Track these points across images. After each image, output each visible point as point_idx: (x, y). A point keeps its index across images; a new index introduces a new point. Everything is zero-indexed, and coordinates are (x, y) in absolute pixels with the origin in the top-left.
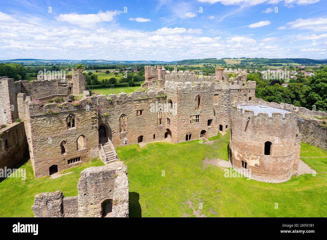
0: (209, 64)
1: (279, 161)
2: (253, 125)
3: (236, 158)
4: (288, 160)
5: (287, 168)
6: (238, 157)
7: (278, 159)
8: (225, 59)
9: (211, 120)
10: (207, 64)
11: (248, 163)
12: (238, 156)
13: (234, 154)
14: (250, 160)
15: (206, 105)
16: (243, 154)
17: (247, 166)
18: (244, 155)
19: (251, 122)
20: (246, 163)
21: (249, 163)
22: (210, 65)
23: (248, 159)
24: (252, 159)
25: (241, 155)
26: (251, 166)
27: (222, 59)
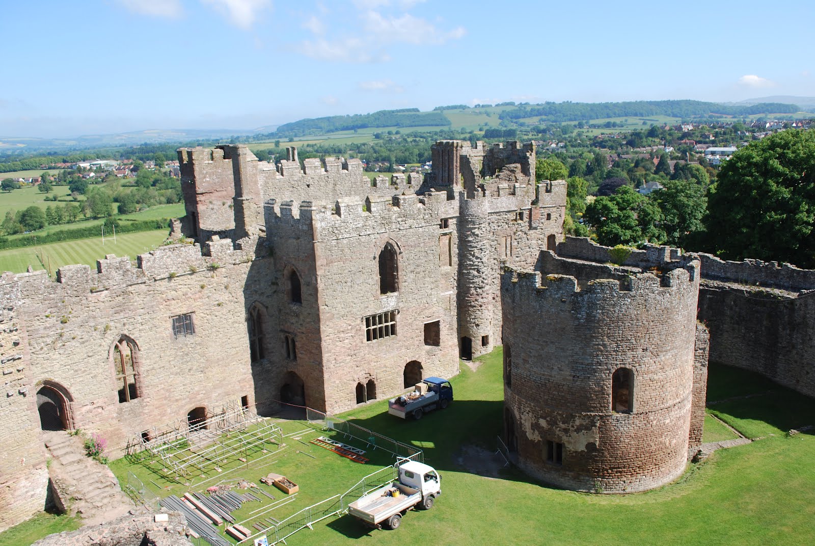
0: (394, 130)
1: (655, 422)
2: (577, 323)
3: (527, 434)
4: (678, 416)
5: (674, 441)
6: (534, 430)
7: (652, 418)
8: (449, 108)
9: (437, 324)
10: (386, 130)
11: (567, 445)
12: (535, 426)
13: (523, 422)
14: (570, 436)
15: (412, 276)
16: (548, 419)
17: (563, 454)
18: (553, 423)
19: (570, 312)
20: (560, 446)
21: (569, 442)
22: (397, 133)
23: (566, 431)
24: (578, 430)
25: (543, 423)
26: (576, 452)
27: (436, 109)
